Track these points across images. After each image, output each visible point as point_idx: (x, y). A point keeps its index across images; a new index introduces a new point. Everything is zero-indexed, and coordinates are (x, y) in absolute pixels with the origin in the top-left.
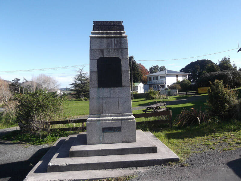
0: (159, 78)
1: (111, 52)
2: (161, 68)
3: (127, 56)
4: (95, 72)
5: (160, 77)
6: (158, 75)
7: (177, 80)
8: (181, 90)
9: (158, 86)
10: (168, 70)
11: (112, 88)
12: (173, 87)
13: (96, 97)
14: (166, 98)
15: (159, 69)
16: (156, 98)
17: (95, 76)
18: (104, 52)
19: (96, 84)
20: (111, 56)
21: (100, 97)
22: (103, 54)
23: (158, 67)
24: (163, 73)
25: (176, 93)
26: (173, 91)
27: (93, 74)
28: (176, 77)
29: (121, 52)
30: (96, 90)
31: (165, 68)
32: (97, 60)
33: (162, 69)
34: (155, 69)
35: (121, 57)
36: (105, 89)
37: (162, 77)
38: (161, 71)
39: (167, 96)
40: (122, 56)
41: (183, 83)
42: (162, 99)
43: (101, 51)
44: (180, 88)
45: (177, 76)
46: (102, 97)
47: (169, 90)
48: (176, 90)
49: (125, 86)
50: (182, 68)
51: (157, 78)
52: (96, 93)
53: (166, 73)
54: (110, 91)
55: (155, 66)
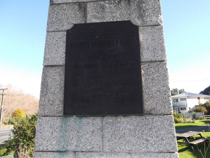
0: (179, 100)
1: (107, 10)
2: (180, 91)
3: (157, 17)
4: (59, 66)
5: (181, 99)
6: (179, 97)
7: (199, 102)
8: (207, 113)
9: (179, 108)
10: (188, 93)
11: (109, 119)
12: (197, 110)
13: (56, 148)
14: (193, 122)
15: (178, 91)
16: (180, 122)
17: (58, 78)
18: (89, 9)
19: (57, 102)
20: (108, 19)
21: (69, 148)
22: (85, 16)
23: (177, 89)
24: (183, 95)
25: (202, 116)
26: (198, 114)
27: (52, 71)
28: (197, 99)
29: (140, 8)
30: (58, 122)
31: (184, 91)
32: (65, 33)
33: (182, 91)
34: (174, 92)
35: (137, 22)
36: (85, 120)
37: (182, 99)
38: (180, 93)
39: (193, 119)
40: (141, 16)
41: (207, 105)
42: (188, 123)
43: (80, 8)
44: (206, 111)
45: (199, 98)
46: (73, 148)
47: (194, 113)
48: (202, 113)
49: (153, 112)
50: (201, 91)
51: (177, 100)
52: (55, 134)
53: (187, 96)
54: (102, 129)
55: (174, 89)
